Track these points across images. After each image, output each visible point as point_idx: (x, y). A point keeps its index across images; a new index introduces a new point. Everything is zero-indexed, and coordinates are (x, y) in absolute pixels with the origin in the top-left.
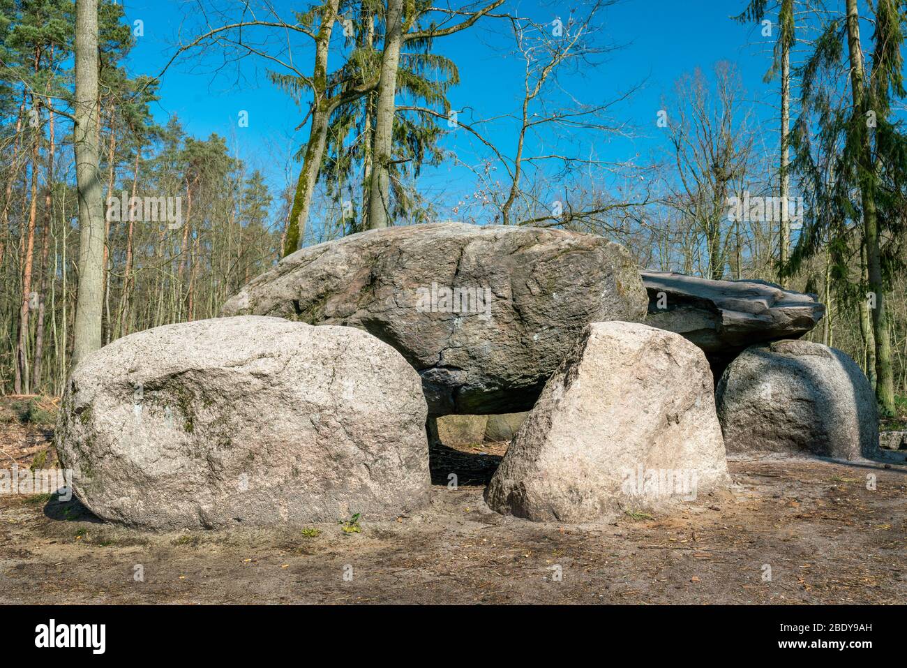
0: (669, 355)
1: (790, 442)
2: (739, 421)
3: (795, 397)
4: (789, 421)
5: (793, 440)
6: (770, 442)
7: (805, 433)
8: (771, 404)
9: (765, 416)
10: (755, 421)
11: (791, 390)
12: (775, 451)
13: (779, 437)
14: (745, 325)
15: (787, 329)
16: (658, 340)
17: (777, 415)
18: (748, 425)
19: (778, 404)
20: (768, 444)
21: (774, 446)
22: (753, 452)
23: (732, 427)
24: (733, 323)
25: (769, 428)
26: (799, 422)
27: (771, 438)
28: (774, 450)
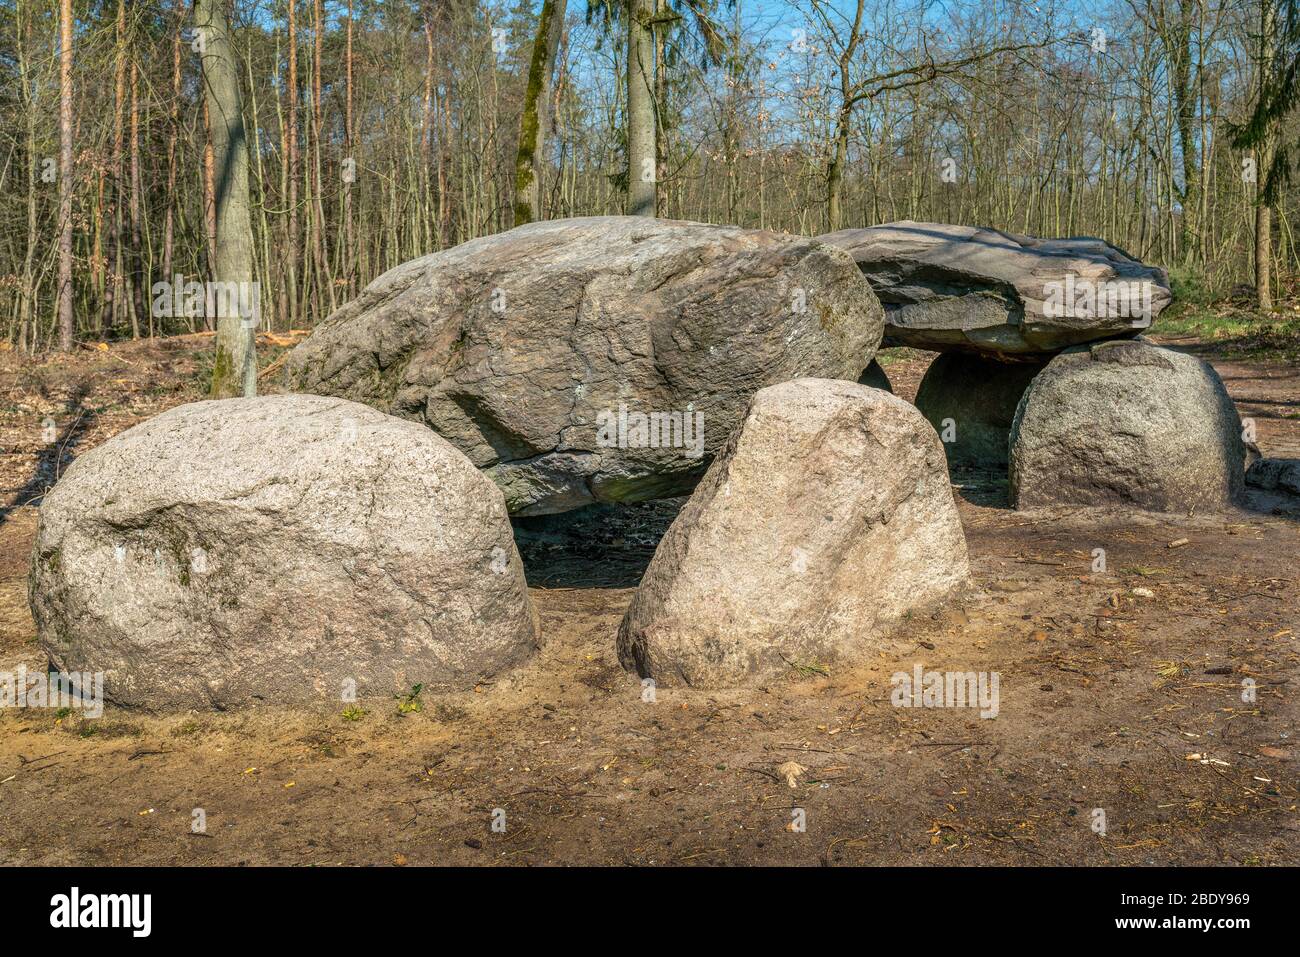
0: (868, 433)
1: (1110, 491)
2: (1040, 462)
3: (1115, 430)
4: (1108, 463)
5: (1113, 489)
6: (1083, 491)
7: (1128, 479)
8: (1083, 439)
9: (1075, 456)
10: (1062, 463)
11: (1111, 419)
12: (1089, 504)
13: (1094, 485)
15: (1113, 327)
16: (851, 414)
17: (1092, 455)
18: (1053, 467)
19: (1093, 440)
20: (1079, 494)
21: (1087, 497)
22: (1060, 505)
23: (1031, 471)
24: (1038, 320)
25: (1081, 473)
26: (1121, 464)
27: (1084, 486)
28: (1088, 502)
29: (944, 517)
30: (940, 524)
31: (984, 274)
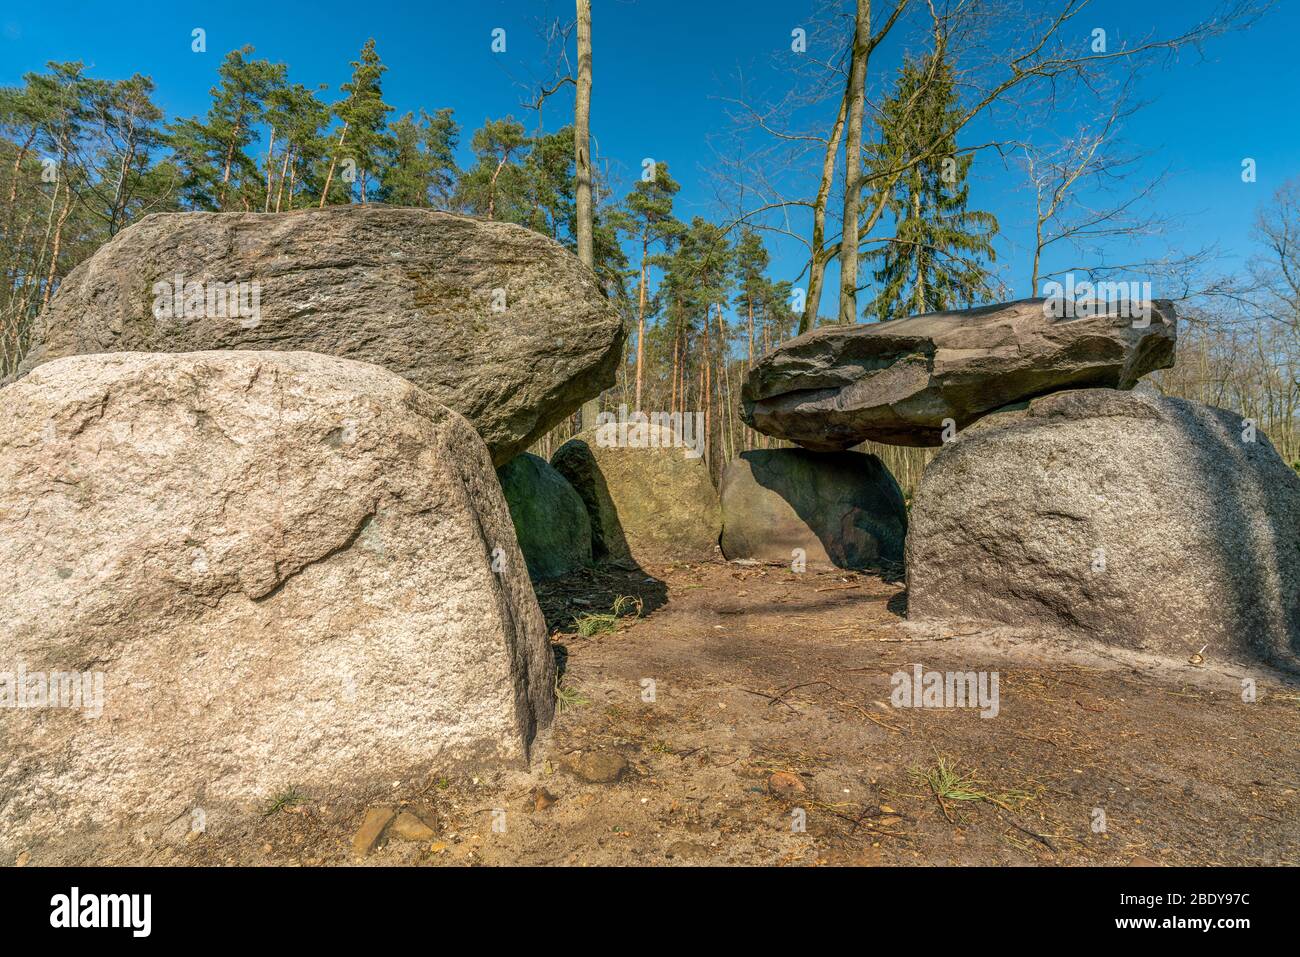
0: (202, 415)
1: (1039, 605)
2: (934, 554)
3: (1042, 508)
4: (1033, 561)
5: (1045, 603)
6: (998, 601)
7: (1067, 588)
8: (993, 523)
9: (984, 547)
10: (966, 557)
11: (1036, 492)
12: (1007, 622)
13: (1014, 593)
14: (969, 370)
16: (172, 378)
17: (1008, 547)
18: (955, 562)
19: (1008, 524)
20: (993, 604)
21: (1005, 611)
22: (965, 619)
23: (923, 566)
24: (948, 369)
25: (993, 573)
26: (1053, 563)
27: (999, 594)
28: (1005, 619)
29: (453, 603)
30: (437, 617)
31: (905, 335)
